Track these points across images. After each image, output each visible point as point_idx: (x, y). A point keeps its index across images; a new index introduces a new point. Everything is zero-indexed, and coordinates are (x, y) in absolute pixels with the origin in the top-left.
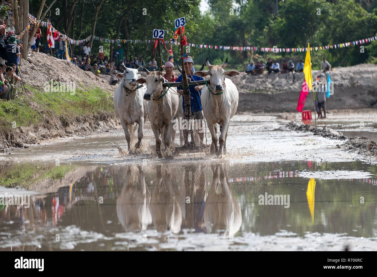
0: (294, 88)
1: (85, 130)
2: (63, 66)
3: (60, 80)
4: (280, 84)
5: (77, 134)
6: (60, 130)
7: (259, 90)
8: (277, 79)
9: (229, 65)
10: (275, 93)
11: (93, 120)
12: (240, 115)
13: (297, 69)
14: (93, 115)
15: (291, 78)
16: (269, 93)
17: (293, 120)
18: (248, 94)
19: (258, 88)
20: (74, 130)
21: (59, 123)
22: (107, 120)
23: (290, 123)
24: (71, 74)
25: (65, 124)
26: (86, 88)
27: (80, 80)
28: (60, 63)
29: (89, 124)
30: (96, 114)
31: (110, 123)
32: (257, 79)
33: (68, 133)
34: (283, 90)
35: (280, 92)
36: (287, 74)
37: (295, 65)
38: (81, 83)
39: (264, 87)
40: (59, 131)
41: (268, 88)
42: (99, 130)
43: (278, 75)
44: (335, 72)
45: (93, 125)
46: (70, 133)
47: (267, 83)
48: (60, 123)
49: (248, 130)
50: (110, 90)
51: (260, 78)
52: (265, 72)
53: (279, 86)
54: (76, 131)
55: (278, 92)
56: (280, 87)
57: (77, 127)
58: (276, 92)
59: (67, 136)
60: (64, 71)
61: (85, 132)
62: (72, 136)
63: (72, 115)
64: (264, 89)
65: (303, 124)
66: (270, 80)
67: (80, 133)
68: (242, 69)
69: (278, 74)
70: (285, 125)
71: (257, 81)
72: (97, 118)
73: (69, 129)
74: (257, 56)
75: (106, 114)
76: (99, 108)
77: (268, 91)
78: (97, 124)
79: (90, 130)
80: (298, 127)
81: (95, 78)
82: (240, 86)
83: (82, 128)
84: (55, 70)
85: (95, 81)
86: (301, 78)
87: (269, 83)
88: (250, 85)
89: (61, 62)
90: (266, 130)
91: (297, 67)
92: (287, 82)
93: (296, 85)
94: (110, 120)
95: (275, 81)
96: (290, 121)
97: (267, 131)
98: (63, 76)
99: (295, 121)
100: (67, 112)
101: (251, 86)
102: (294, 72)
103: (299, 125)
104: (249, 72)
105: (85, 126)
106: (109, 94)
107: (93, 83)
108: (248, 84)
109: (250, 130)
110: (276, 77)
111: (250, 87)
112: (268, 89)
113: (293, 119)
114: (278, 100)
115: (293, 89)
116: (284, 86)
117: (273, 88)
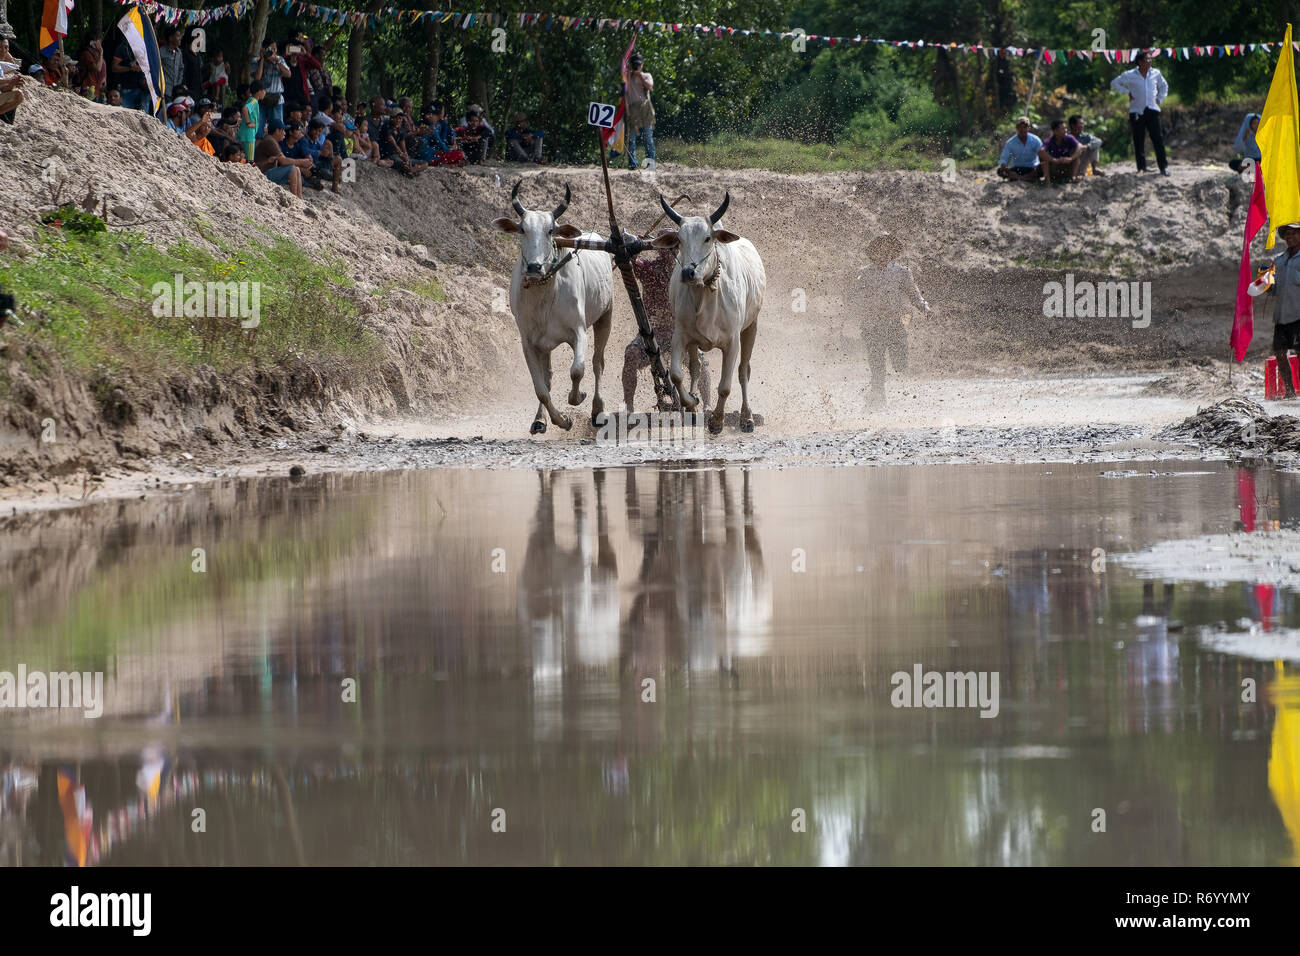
0: (1232, 248)
1: (214, 443)
2: (120, 138)
3: (97, 202)
4: (1166, 229)
5: (175, 459)
6: (92, 440)
7: (1067, 256)
11: (255, 393)
12: (971, 376)
14: (252, 371)
15: (1217, 199)
18: (1011, 278)
19: (1058, 250)
20: (163, 438)
21: (85, 406)
22: (322, 396)
24: (156, 178)
25: (116, 412)
26: (228, 243)
27: (197, 202)
28: (102, 125)
29: (232, 413)
30: (268, 367)
31: (338, 408)
32: (1055, 206)
33: (130, 456)
34: (1179, 257)
35: (1167, 267)
38: (205, 219)
39: (1088, 244)
40: (84, 444)
41: (1108, 245)
42: (282, 444)
45: (255, 419)
46: (139, 454)
47: (1104, 226)
48: (90, 407)
50: (347, 253)
51: (1067, 198)
53: (1158, 237)
54: (169, 446)
56: (1163, 245)
57: (173, 427)
58: (1145, 266)
59: (125, 466)
60: (123, 160)
61: (210, 452)
62: (147, 469)
63: (150, 370)
64: (1088, 250)
66: (1116, 210)
67: (189, 456)
68: (985, 161)
71: (1057, 212)
72: (275, 388)
73: (132, 438)
74: (1061, 98)
75: (321, 366)
76: (281, 335)
77: (1106, 264)
78: (272, 413)
79: (236, 441)
81: (272, 195)
82: (971, 237)
83: (197, 431)
84: (81, 158)
85: (273, 212)
87: (1111, 224)
88: (1019, 230)
89: (113, 116)
92: (1200, 216)
94: (337, 394)
95: (1141, 214)
98: (115, 183)
100: (127, 352)
101: (1027, 239)
104: (1018, 173)
105: (212, 423)
106: (339, 272)
107: (261, 218)
108: (1009, 230)
111: (1019, 243)
112: (1104, 253)
115: (1226, 254)
116: (1185, 240)
117: (1130, 246)
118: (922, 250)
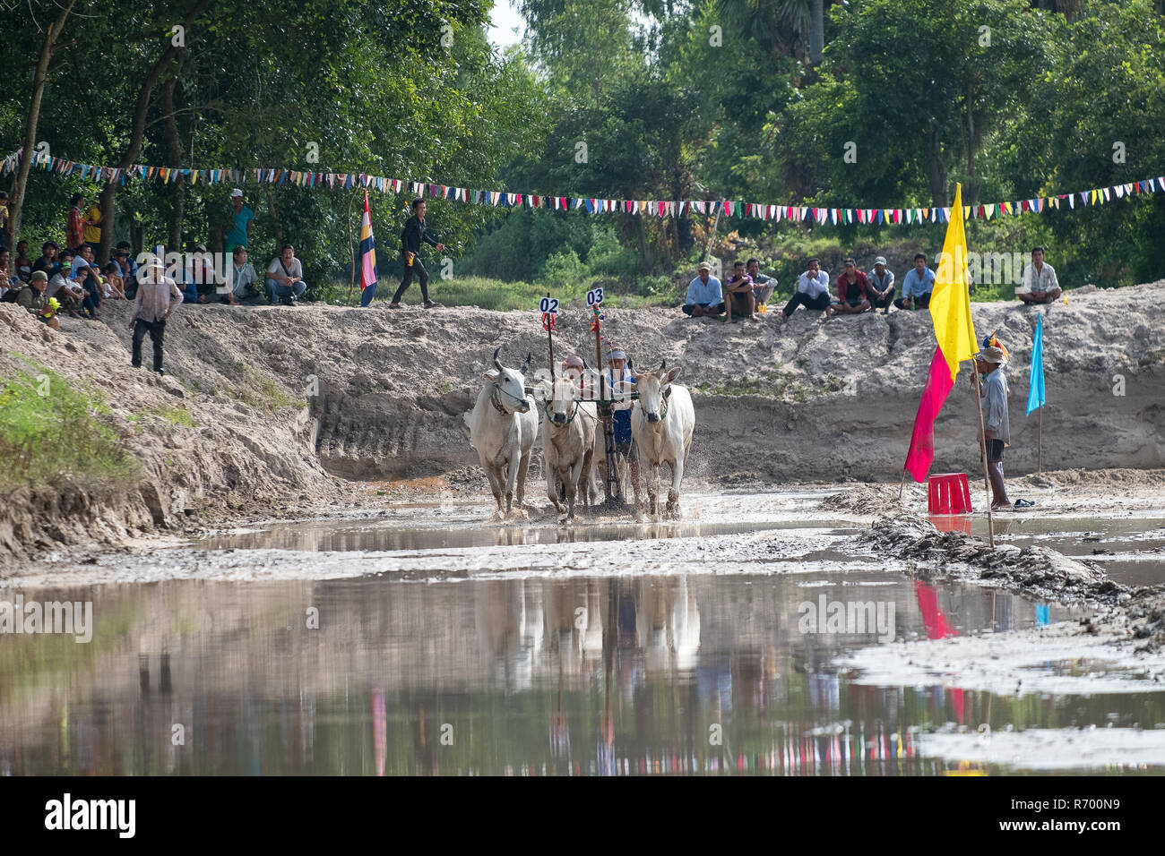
0: (893, 377)
4: (832, 359)
7: (745, 384)
8: (822, 337)
9: (615, 279)
10: (811, 398)
11: (30, 511)
13: (905, 294)
14: (27, 491)
15: (879, 333)
16: (787, 398)
17: (891, 514)
19: (737, 378)
23: (875, 527)
29: (11, 530)
30: (41, 488)
31: (103, 524)
32: (735, 340)
35: (834, 394)
36: (864, 316)
37: (899, 277)
39: (764, 373)
41: (782, 375)
42: (55, 557)
43: (825, 321)
44: (1068, 311)
45: (31, 535)
47: (778, 358)
49: (699, 556)
51: (743, 334)
52: (768, 309)
53: (827, 367)
55: (825, 396)
56: (831, 373)
58: (815, 393)
64: (764, 379)
65: (936, 531)
66: (789, 343)
68: (669, 298)
69: (825, 315)
70: (854, 537)
71: (736, 345)
72: (48, 506)
74: (734, 242)
75: (87, 487)
76: (53, 459)
77: (780, 391)
78: (46, 529)
79: (15, 554)
80: (912, 543)
81: (35, 331)
85: (38, 346)
86: (924, 335)
87: (785, 355)
88: (702, 362)
90: (775, 556)
91: (906, 284)
92: (863, 348)
93: (900, 365)
94: (102, 511)
95: (810, 347)
96: (878, 520)
97: (779, 560)
99: (897, 518)
101: (709, 369)
102: (892, 308)
103: (916, 535)
106: (98, 400)
107: (27, 352)
108: (694, 360)
109: (707, 558)
110: (816, 328)
112: (779, 381)
113: (889, 509)
114: (822, 427)
115: (888, 383)
116: (851, 369)
117: (801, 375)
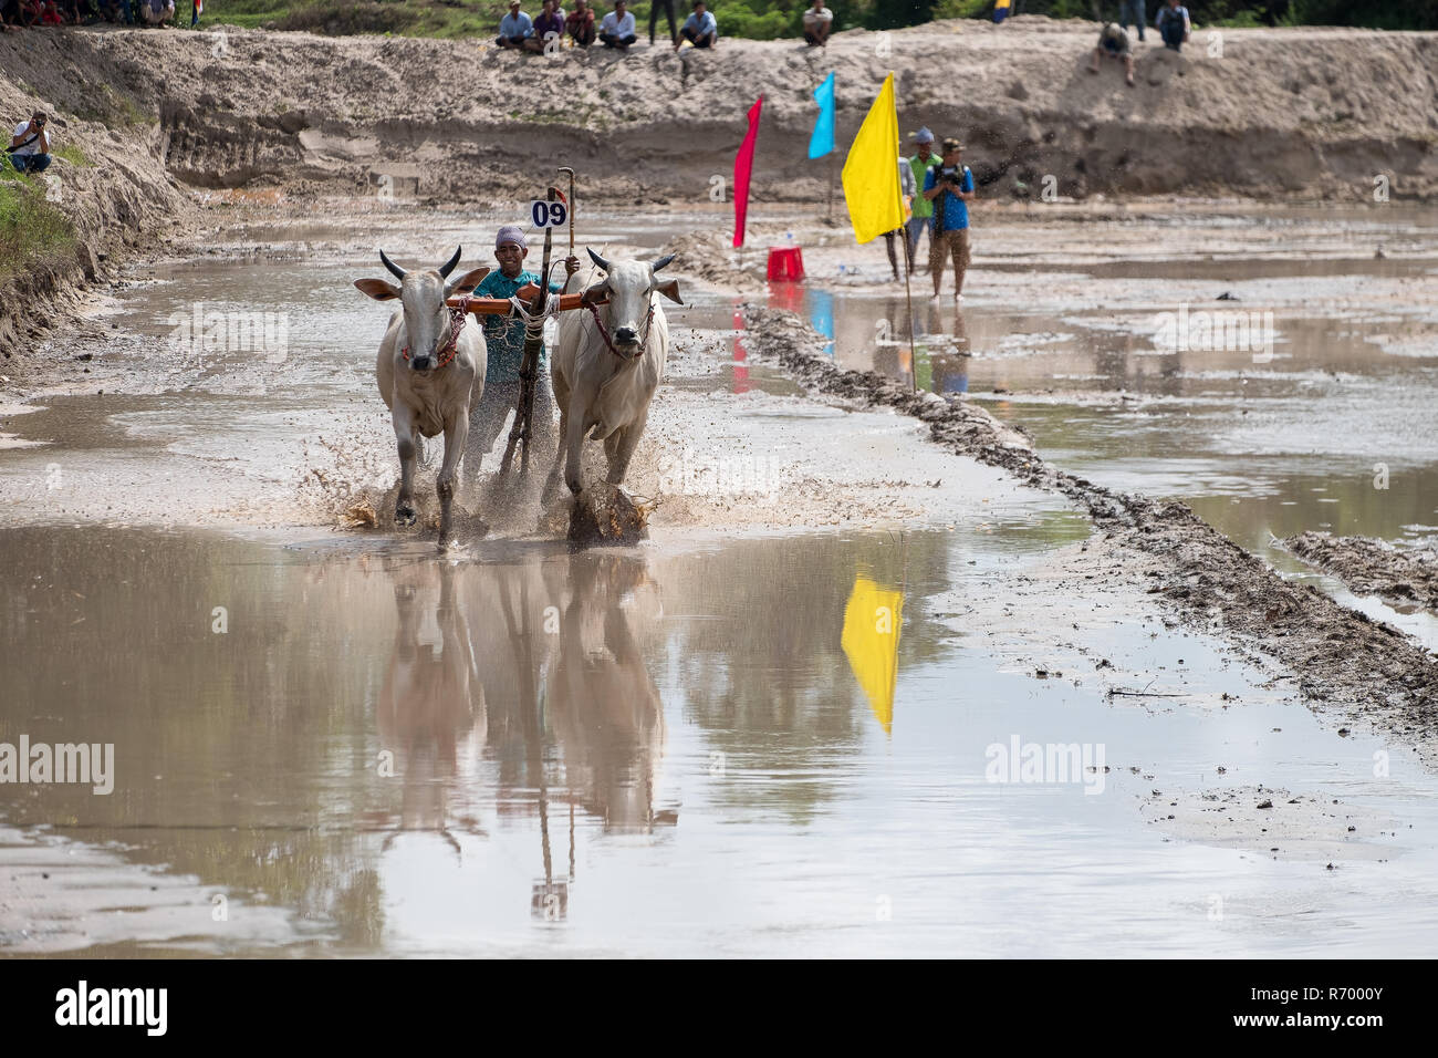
0: (686, 110)
4: (632, 92)
7: (552, 112)
8: (621, 71)
10: (612, 127)
15: (674, 69)
16: (590, 126)
18: (509, 129)
19: (545, 107)
32: (543, 71)
34: (642, 115)
35: (633, 123)
39: (569, 103)
41: (585, 105)
47: (582, 89)
51: (551, 65)
53: (626, 99)
55: (624, 125)
56: (629, 105)
58: (615, 122)
64: (570, 108)
66: (592, 76)
71: (545, 76)
77: (584, 119)
82: (476, 95)
86: (716, 72)
87: (588, 87)
88: (514, 90)
92: (658, 82)
93: (691, 98)
95: (611, 79)
101: (520, 97)
108: (507, 90)
110: (616, 63)
111: (514, 100)
112: (583, 111)
114: (622, 154)
115: (680, 114)
116: (647, 102)
117: (603, 106)
118: (438, 104)
